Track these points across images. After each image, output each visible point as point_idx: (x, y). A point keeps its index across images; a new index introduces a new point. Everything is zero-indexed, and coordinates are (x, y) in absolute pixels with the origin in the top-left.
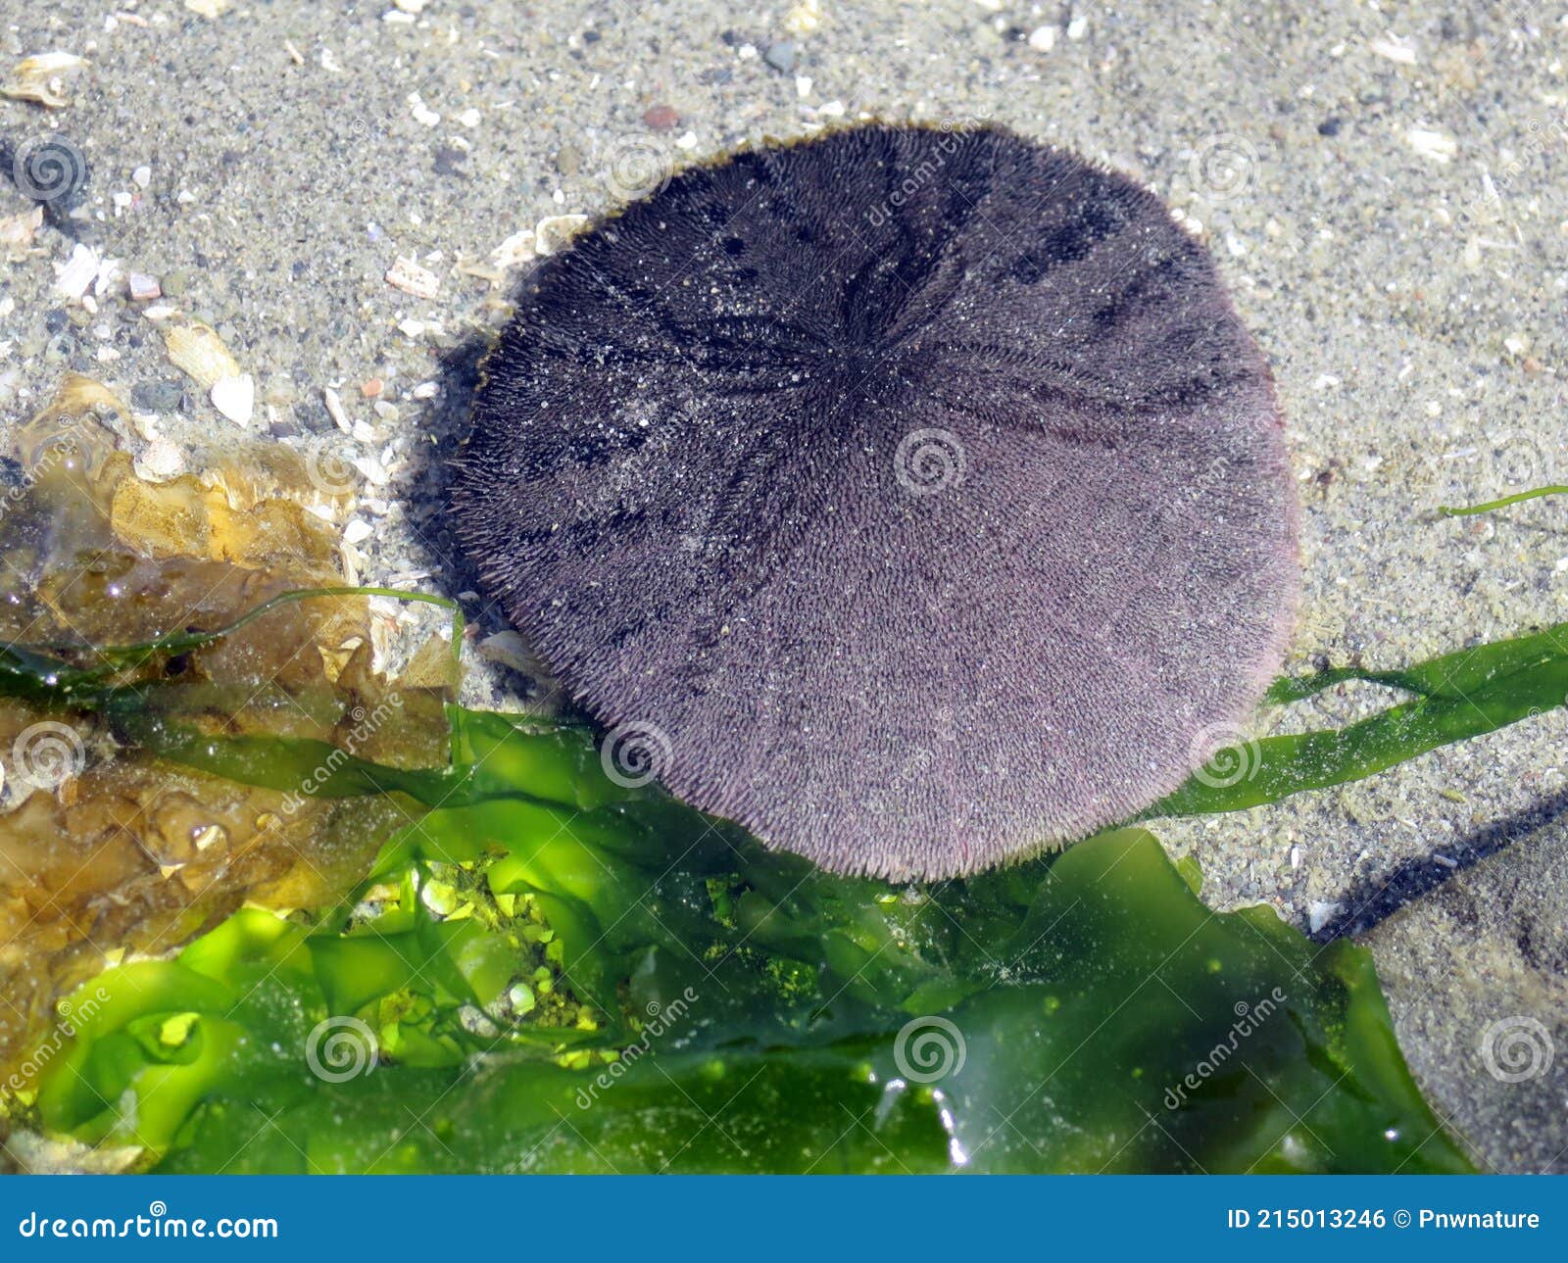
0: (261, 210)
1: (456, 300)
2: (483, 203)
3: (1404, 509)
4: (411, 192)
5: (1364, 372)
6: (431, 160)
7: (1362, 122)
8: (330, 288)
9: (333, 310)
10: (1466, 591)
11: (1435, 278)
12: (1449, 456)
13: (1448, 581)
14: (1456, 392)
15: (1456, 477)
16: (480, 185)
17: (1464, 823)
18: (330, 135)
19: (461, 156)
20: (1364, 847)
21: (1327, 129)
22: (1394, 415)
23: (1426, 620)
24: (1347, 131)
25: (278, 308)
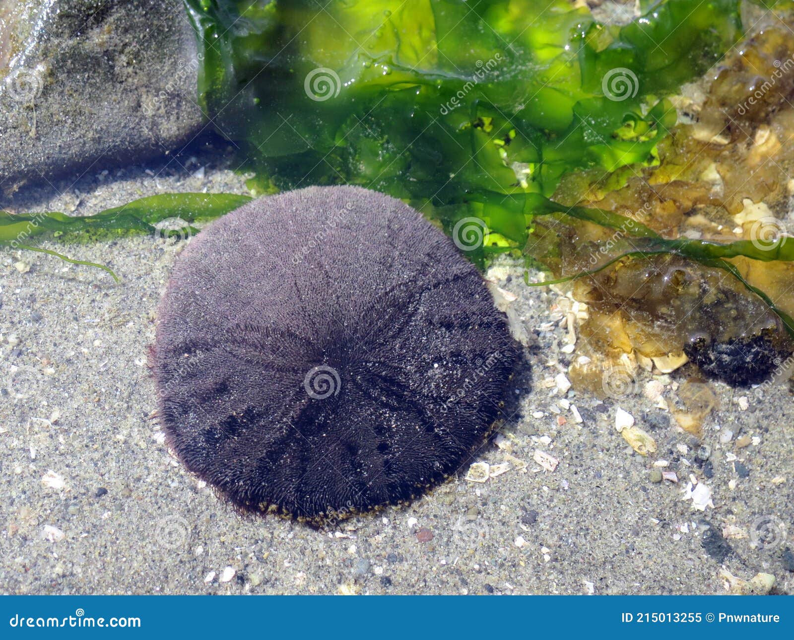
0: (618, 505)
1: (526, 450)
2: (515, 495)
3: (124, 301)
4: (548, 503)
5: (123, 365)
6: (539, 519)
7: (84, 494)
8: (583, 463)
9: (581, 455)
10: (109, 262)
11: (76, 407)
12: (97, 320)
13: (116, 267)
14: (85, 350)
15: (97, 310)
16: (515, 503)
17: (138, 184)
18: (588, 537)
19: (525, 522)
20: (178, 186)
21: (103, 492)
22: (116, 343)
23: (129, 254)
24: (94, 489)
25: (606, 459)
